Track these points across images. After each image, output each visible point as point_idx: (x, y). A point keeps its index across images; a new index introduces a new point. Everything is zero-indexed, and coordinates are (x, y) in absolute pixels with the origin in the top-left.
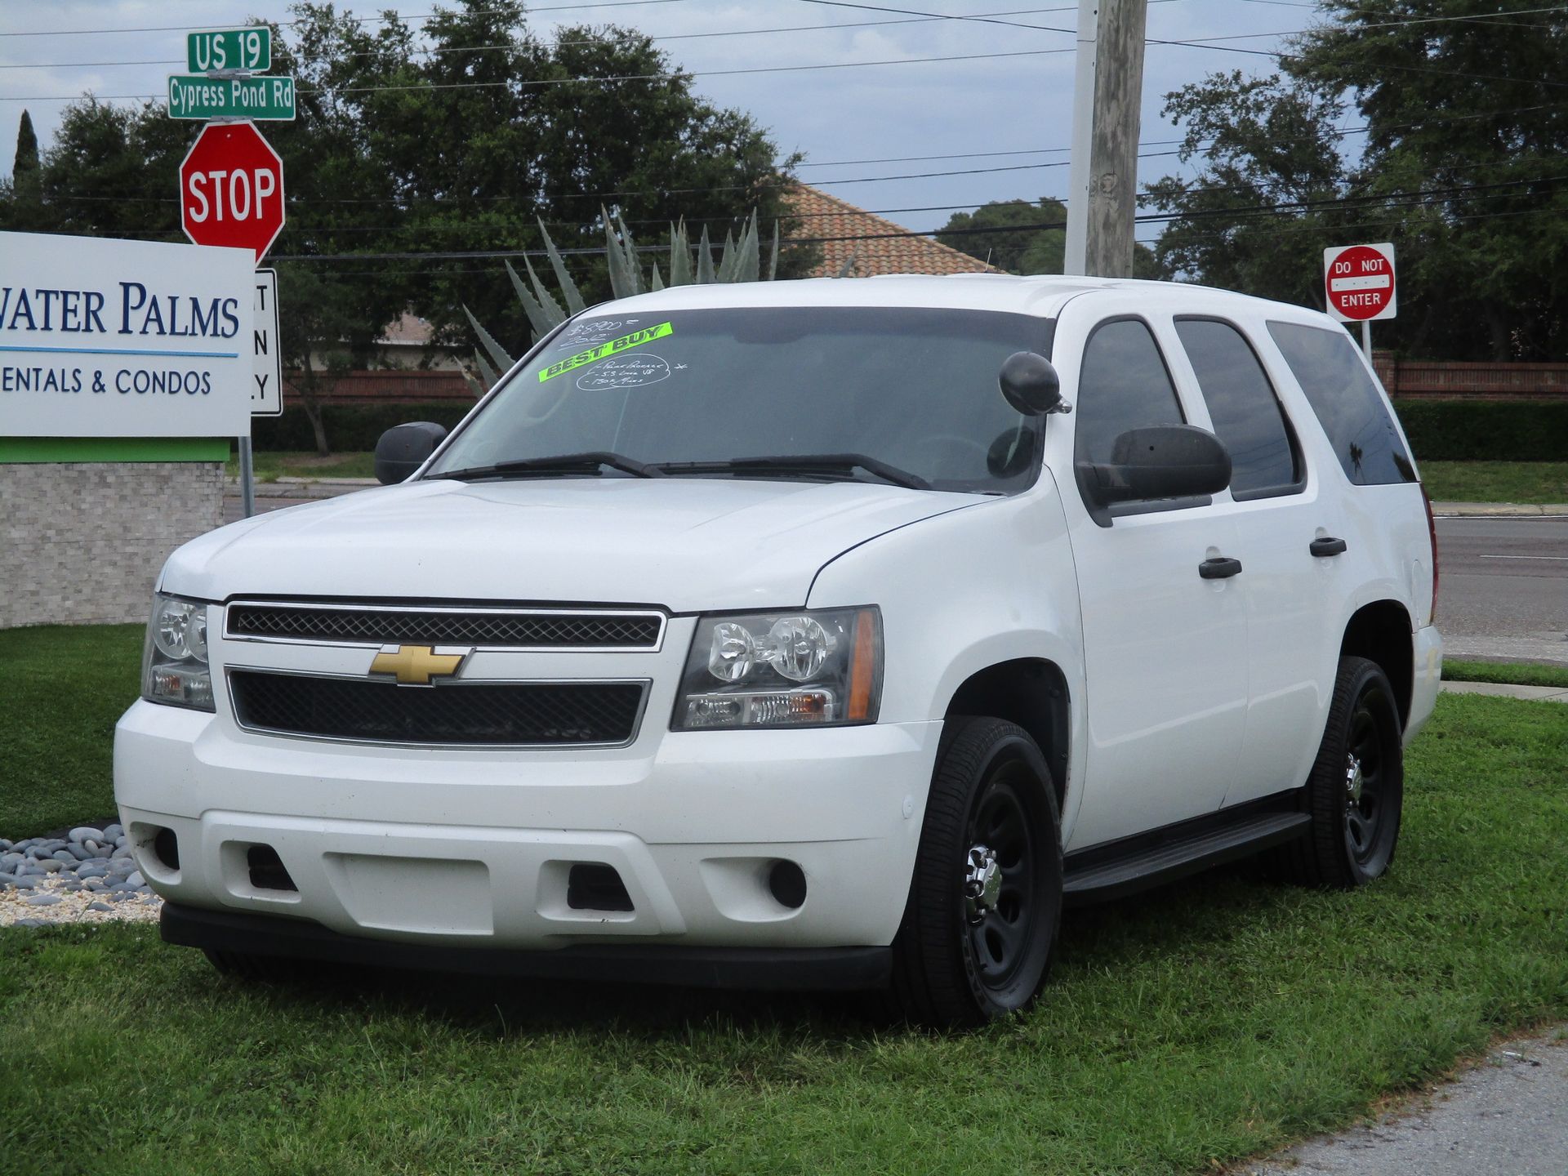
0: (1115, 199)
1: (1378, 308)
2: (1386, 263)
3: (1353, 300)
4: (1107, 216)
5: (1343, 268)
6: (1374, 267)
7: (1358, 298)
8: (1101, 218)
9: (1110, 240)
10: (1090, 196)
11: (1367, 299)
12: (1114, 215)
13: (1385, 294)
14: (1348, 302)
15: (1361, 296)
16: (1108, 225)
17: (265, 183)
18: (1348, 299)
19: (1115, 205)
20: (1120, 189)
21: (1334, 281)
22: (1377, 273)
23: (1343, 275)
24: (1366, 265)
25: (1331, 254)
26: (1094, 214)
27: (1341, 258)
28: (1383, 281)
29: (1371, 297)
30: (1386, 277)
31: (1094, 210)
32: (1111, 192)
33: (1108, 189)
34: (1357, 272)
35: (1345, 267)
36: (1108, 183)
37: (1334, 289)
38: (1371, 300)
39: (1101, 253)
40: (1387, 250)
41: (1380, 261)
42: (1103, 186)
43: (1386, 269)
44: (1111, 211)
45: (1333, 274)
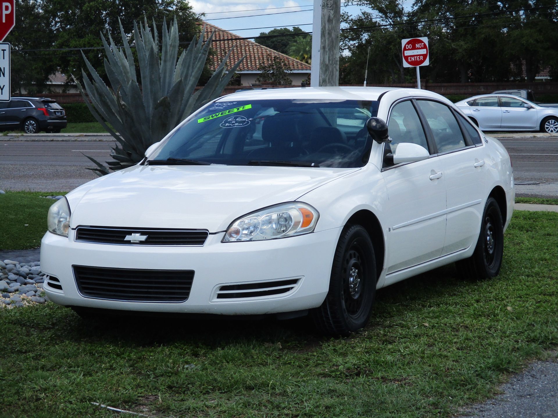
0: (332, 9)
1: (422, 62)
2: (425, 45)
3: (413, 59)
4: (329, 17)
5: (409, 47)
6: (420, 46)
7: (415, 58)
8: (326, 18)
9: (330, 26)
10: (322, 9)
11: (418, 58)
12: (332, 16)
13: (425, 56)
14: (411, 60)
15: (416, 57)
16: (330, 20)
17: (7, 8)
18: (411, 58)
19: (332, 12)
20: (334, 6)
21: (406, 52)
22: (422, 48)
23: (409, 49)
24: (417, 46)
25: (404, 42)
26: (324, 16)
27: (408, 43)
28: (424, 52)
29: (420, 58)
30: (425, 50)
31: (324, 14)
32: (330, 7)
33: (329, 6)
34: (414, 48)
35: (410, 46)
36: (329, 3)
37: (406, 55)
38: (420, 59)
39: (327, 32)
40: (425, 40)
41: (423, 44)
42: (327, 4)
43: (425, 47)
44: (331, 15)
45: (405, 49)
